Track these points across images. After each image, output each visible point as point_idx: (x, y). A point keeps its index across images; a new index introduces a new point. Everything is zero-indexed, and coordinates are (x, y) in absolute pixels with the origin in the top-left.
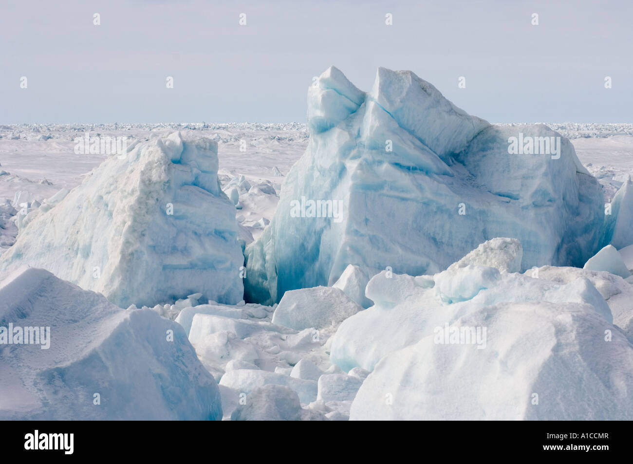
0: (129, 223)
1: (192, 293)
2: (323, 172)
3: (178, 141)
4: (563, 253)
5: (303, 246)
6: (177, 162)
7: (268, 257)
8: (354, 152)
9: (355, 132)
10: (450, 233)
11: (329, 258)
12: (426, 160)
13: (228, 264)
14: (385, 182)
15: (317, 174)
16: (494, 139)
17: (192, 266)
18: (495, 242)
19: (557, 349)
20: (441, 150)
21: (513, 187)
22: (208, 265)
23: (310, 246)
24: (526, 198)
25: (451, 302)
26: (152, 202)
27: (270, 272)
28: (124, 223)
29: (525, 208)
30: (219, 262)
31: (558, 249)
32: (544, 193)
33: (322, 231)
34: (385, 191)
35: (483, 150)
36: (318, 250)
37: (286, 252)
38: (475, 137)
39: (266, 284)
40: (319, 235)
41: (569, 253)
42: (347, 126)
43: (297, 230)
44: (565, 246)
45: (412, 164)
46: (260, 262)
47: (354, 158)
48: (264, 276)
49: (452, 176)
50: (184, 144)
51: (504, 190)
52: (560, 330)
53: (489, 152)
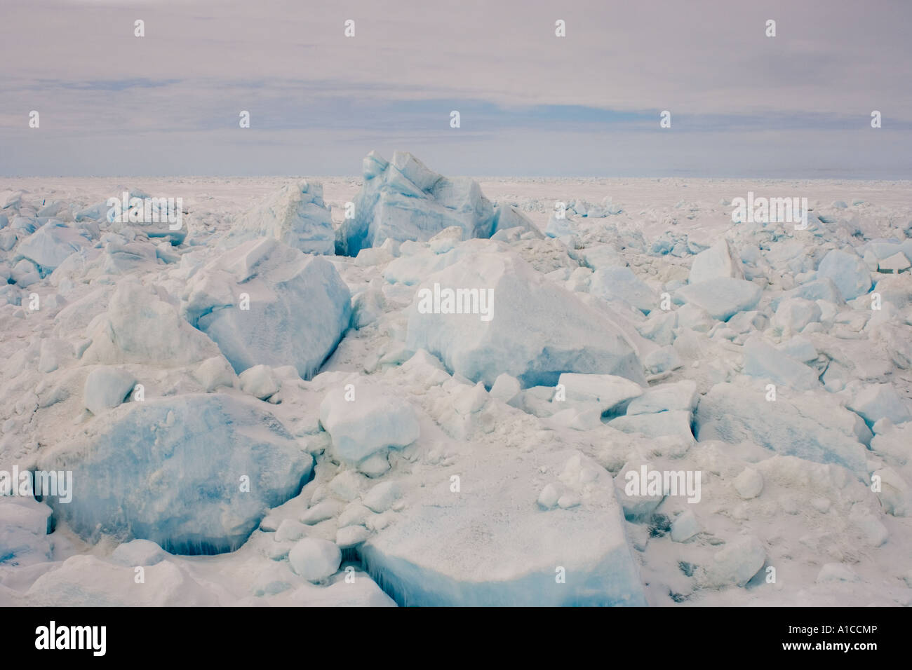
0: (283, 221)
1: (312, 251)
2: (370, 197)
3: (305, 184)
4: (476, 233)
5: (360, 230)
6: (304, 192)
7: (344, 235)
8: (383, 188)
9: (384, 179)
10: (426, 224)
11: (373, 235)
12: (417, 191)
13: (328, 238)
14: (398, 202)
15: (366, 198)
16: (445, 183)
17: (312, 239)
18: (451, 228)
19: (506, 272)
20: (422, 188)
21: (454, 204)
22: (319, 238)
23: (363, 230)
24: (460, 208)
25: (438, 254)
26: (294, 210)
27: (345, 242)
28: (281, 220)
29: (460, 213)
30: (325, 237)
31: (474, 231)
32: (468, 207)
33: (369, 223)
34: (398, 206)
35: (441, 188)
36: (367, 232)
37: (352, 233)
38: (437, 182)
39: (343, 247)
40: (368, 225)
41: (478, 233)
42: (381, 177)
43: (357, 222)
44: (476, 230)
45: (409, 194)
46: (340, 237)
47: (384, 191)
48: (342, 244)
49: (427, 199)
50: (308, 185)
51: (450, 205)
52: (507, 264)
53: (443, 189)
